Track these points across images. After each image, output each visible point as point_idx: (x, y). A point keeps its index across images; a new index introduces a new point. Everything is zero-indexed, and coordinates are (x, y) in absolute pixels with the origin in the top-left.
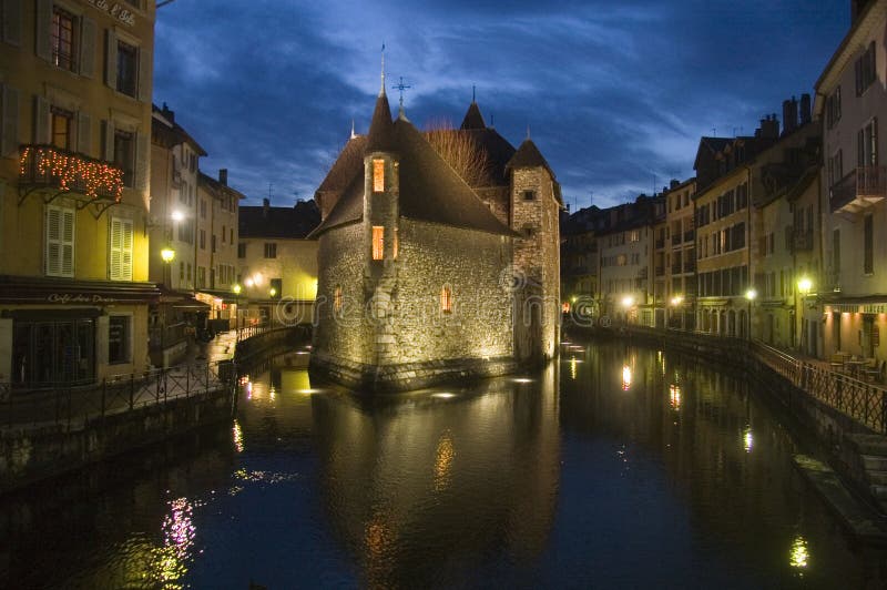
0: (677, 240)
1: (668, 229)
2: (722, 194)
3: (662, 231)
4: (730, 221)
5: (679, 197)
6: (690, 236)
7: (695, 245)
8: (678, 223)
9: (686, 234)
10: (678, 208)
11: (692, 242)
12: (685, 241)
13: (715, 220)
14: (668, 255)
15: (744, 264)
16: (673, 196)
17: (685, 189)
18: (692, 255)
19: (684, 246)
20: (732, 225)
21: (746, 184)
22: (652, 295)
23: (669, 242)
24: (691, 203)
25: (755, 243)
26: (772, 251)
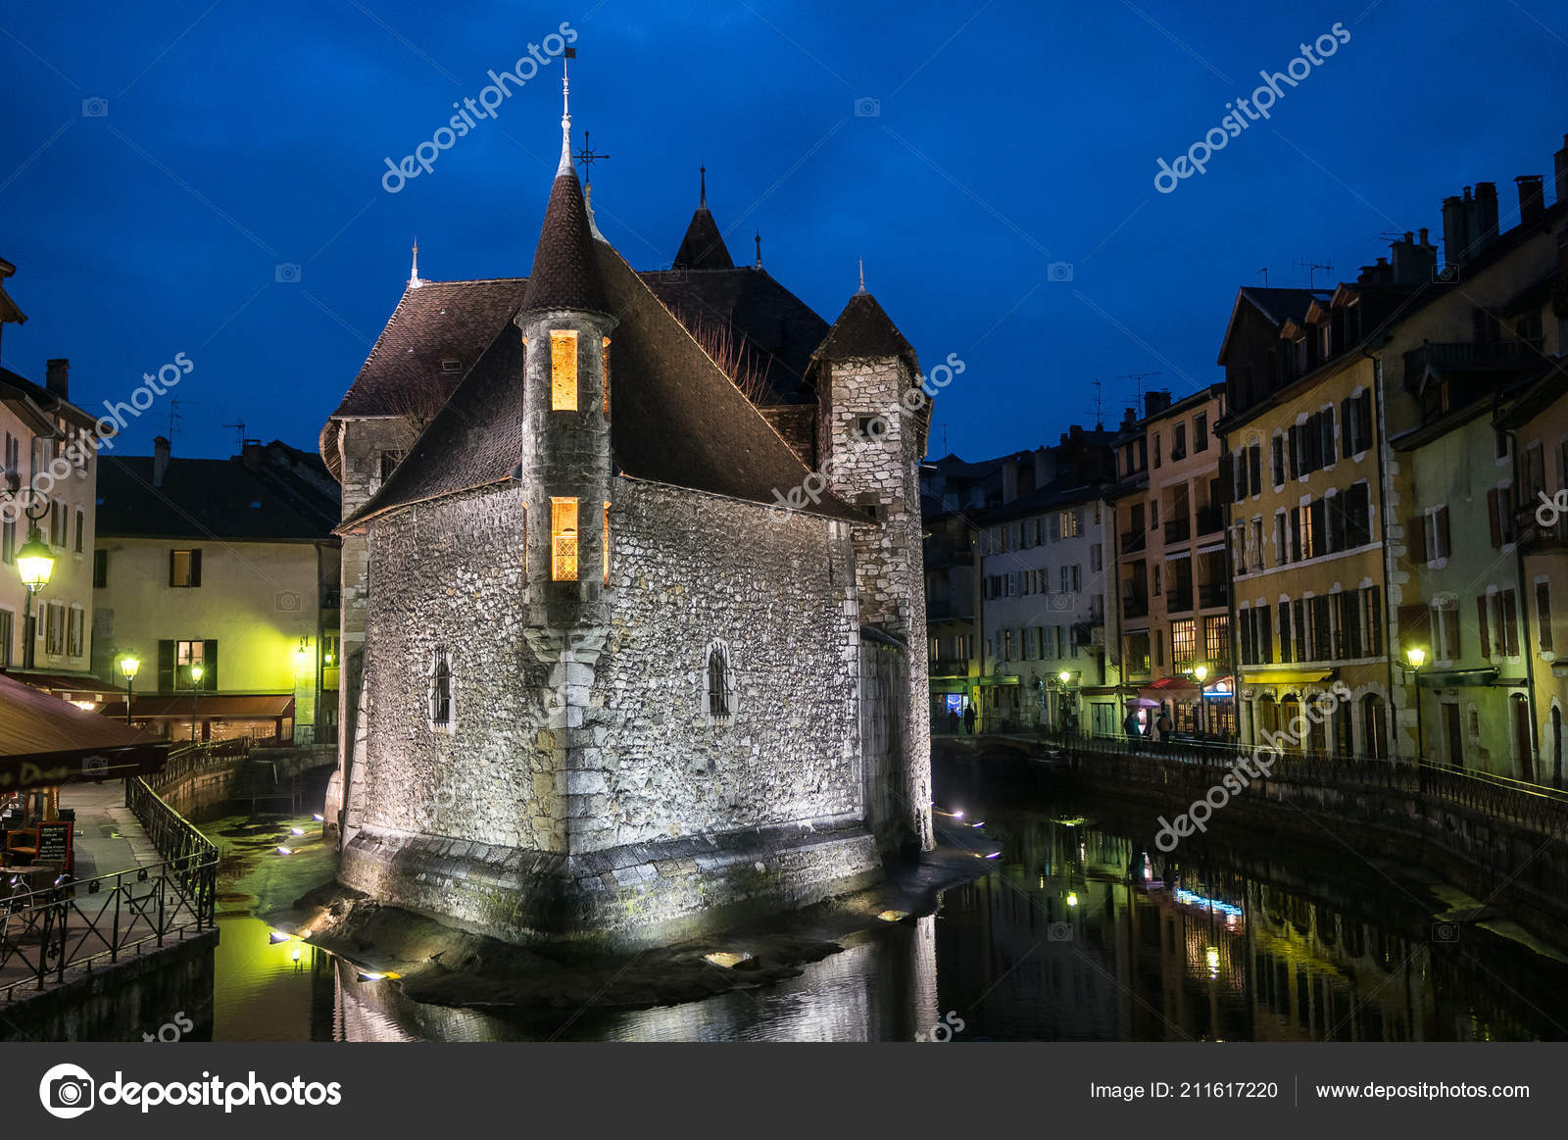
0: (1177, 531)
1: (1154, 503)
2: (1302, 418)
3: (1137, 511)
4: (1325, 484)
5: (1180, 432)
6: (1214, 518)
7: (1229, 540)
8: (1181, 490)
9: (1202, 514)
10: (1179, 455)
11: (1220, 536)
12: (1200, 533)
13: (1280, 481)
14: (1157, 568)
15: (1368, 583)
16: (1164, 432)
17: (1198, 410)
18: (1220, 567)
19: (1198, 547)
20: (1331, 492)
21: (1367, 392)
22: (1117, 662)
23: (1155, 538)
24: (1214, 442)
25: (1396, 532)
26: (1446, 550)
